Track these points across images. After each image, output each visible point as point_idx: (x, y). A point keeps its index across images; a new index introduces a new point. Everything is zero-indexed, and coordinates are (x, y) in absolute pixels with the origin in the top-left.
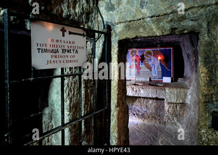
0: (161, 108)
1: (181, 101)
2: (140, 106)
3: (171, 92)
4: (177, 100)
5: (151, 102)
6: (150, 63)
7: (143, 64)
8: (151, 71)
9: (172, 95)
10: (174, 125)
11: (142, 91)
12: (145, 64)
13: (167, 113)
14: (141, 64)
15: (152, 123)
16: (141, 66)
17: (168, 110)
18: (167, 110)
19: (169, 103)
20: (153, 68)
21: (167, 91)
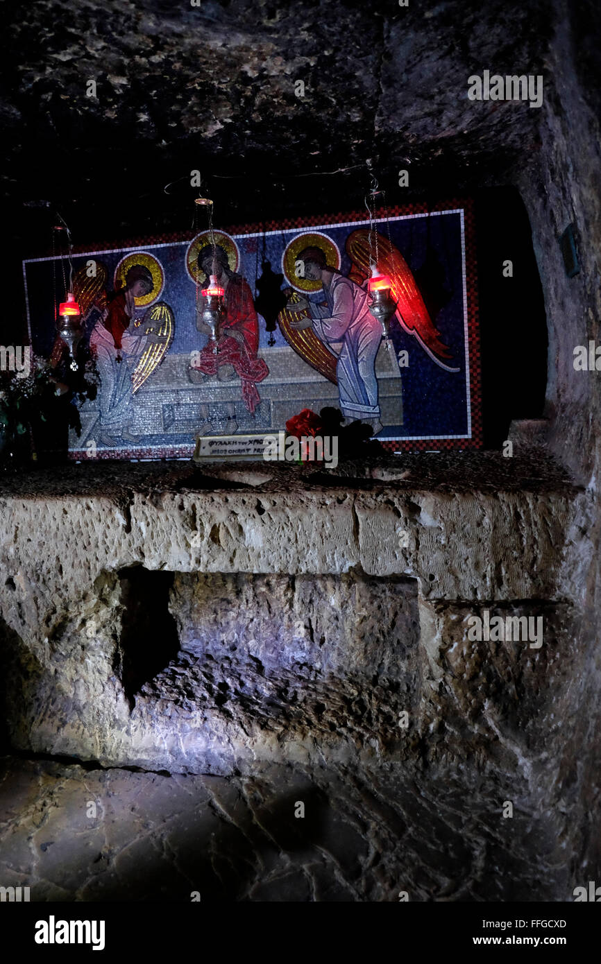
0: (400, 635)
1: (525, 587)
2: (266, 634)
3: (453, 527)
4: (498, 580)
5: (334, 601)
6: (327, 328)
7: (277, 334)
8: (333, 380)
9: (463, 550)
10: (480, 755)
11: (255, 534)
12: (291, 338)
13: (438, 671)
14: (264, 335)
15: (340, 756)
16: (264, 351)
17: (443, 653)
18: (432, 653)
19: (442, 606)
20: (345, 357)
21: (426, 518)
